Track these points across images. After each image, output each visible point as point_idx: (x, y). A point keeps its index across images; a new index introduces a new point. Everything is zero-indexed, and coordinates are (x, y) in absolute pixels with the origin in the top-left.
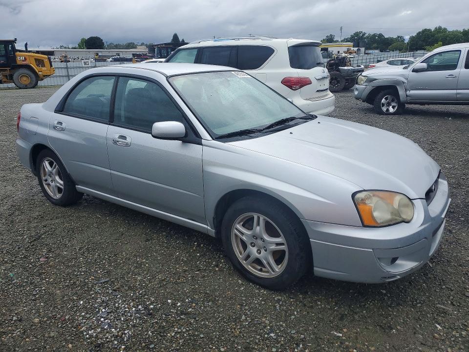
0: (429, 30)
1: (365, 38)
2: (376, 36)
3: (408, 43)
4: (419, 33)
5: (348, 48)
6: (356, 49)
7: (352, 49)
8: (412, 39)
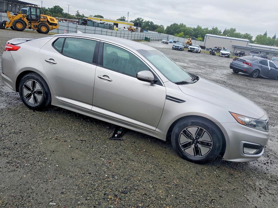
0: (177, 24)
1: (143, 23)
2: (149, 23)
3: (166, 30)
4: (172, 25)
5: (131, 26)
6: (135, 27)
7: (133, 27)
8: (168, 28)
